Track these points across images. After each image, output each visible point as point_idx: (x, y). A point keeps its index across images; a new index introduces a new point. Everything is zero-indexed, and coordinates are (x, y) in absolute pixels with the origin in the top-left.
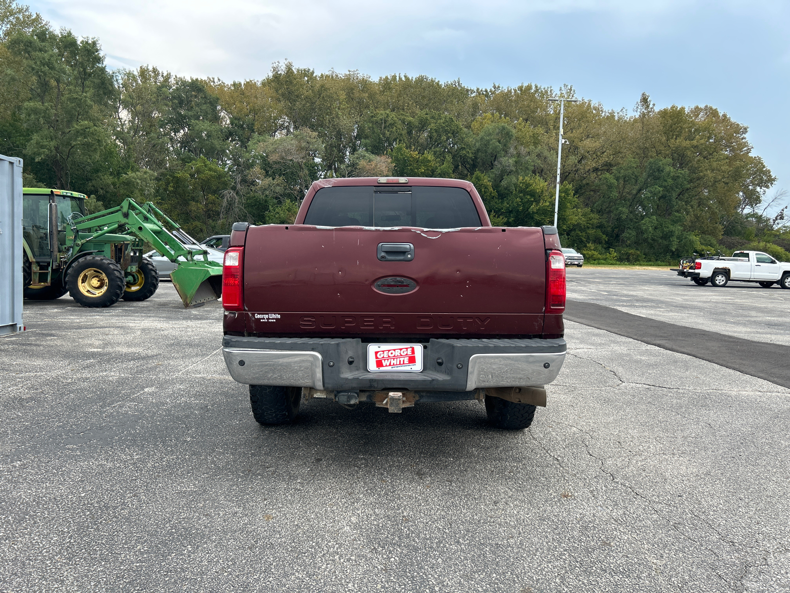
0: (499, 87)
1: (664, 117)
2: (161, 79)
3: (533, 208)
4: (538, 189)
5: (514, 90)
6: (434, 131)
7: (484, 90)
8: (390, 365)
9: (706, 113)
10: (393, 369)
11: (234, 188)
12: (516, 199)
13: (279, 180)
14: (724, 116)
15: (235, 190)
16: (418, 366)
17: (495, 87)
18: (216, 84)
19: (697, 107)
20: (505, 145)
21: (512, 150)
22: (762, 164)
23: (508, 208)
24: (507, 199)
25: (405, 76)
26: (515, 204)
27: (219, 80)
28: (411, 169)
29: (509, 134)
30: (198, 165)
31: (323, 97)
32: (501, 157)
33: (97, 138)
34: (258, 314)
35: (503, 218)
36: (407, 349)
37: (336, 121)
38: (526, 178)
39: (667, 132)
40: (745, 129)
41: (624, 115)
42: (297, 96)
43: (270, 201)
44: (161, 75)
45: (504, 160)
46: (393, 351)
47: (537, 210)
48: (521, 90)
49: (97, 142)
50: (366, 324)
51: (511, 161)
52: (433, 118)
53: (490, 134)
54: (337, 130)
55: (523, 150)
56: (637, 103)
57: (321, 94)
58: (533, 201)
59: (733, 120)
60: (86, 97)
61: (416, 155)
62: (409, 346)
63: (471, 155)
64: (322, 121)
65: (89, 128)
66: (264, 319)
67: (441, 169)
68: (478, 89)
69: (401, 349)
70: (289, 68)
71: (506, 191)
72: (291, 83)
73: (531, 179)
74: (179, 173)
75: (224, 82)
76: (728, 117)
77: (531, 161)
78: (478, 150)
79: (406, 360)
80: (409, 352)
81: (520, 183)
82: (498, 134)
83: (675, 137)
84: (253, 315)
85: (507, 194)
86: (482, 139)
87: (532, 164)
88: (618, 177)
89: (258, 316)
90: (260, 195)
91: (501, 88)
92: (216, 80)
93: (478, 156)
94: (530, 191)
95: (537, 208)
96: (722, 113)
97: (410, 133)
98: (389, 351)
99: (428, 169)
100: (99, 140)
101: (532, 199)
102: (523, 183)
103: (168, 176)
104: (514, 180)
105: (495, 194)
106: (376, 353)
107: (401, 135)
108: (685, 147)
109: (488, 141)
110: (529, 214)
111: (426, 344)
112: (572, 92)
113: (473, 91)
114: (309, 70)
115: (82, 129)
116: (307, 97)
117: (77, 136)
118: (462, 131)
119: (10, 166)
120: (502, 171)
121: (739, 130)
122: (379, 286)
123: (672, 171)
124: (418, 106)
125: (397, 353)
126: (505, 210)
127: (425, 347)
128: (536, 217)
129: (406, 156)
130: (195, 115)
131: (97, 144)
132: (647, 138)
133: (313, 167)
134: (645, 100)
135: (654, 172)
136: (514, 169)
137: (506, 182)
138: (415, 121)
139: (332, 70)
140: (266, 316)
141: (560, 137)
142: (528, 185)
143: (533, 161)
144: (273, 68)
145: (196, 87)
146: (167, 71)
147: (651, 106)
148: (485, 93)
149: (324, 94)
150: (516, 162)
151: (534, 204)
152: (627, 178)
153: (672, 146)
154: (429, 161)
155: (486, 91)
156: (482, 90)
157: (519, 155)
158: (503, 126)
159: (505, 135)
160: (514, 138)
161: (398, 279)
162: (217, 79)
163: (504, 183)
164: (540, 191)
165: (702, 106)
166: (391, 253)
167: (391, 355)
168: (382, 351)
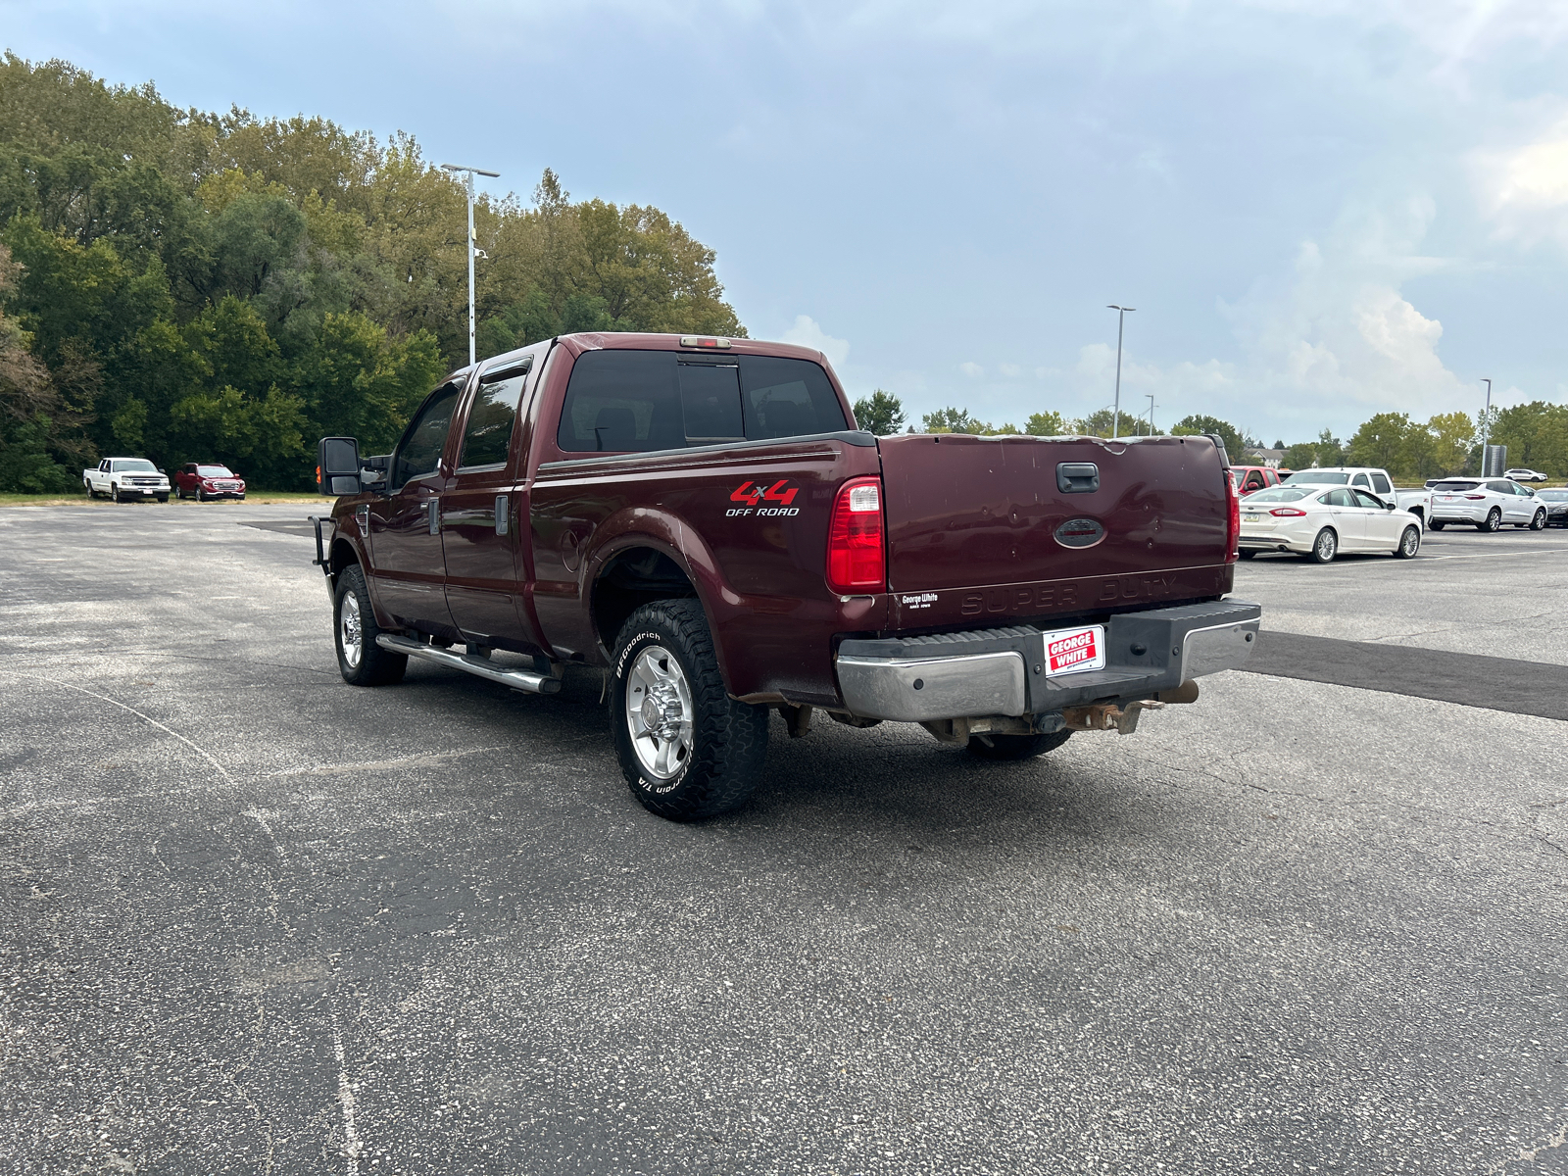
0: (246, 114)
1: (586, 219)
3: (362, 379)
4: (369, 340)
5: (281, 125)
6: (111, 195)
7: (208, 114)
8: (1066, 664)
9: (650, 220)
10: (1070, 669)
12: (323, 359)
14: (678, 227)
16: (1099, 661)
17: (236, 112)
19: (634, 208)
20: (286, 244)
21: (303, 255)
22: (734, 318)
23: (304, 379)
24: (301, 359)
25: (8, 56)
26: (323, 372)
28: (60, 279)
29: (293, 220)
32: (279, 267)
34: (908, 596)
35: (296, 399)
36: (1084, 634)
38: (341, 317)
39: (593, 247)
40: (712, 254)
41: (515, 207)
45: (287, 275)
46: (1068, 641)
47: (370, 384)
48: (299, 129)
50: (1043, 599)
51: (304, 279)
52: (100, 162)
53: (249, 216)
55: (328, 258)
56: (538, 186)
58: (360, 366)
59: (693, 237)
61: (73, 246)
62: (1087, 631)
63: (207, 258)
66: (914, 604)
67: (139, 284)
68: (193, 111)
69: (1077, 637)
71: (297, 342)
73: (350, 320)
76: (684, 230)
77: (345, 281)
78: (223, 249)
79: (1084, 652)
80: (1087, 640)
81: (330, 326)
82: (265, 218)
83: (606, 258)
84: (900, 597)
85: (299, 348)
86: (231, 224)
87: (351, 288)
88: (514, 326)
89: (906, 600)
91: (251, 117)
93: (224, 262)
94: (351, 345)
95: (371, 380)
96: (675, 223)
97: (43, 191)
98: (1064, 641)
99: (105, 282)
101: (358, 362)
102: (335, 327)
104: (313, 318)
105: (274, 346)
106: (1050, 646)
107: (23, 194)
108: (625, 278)
109: (247, 232)
110: (352, 390)
111: (1106, 624)
112: (415, 148)
113: (181, 116)
118: (180, 202)
120: (284, 298)
121: (703, 256)
122: (1061, 534)
123: (609, 320)
124: (55, 132)
125: (1073, 644)
126: (298, 381)
127: (1106, 629)
128: (368, 399)
129: (45, 247)
132: (561, 257)
134: (551, 184)
135: (579, 319)
136: (311, 295)
137: (296, 322)
138: (56, 165)
140: (918, 599)
141: (471, 244)
142: (347, 332)
143: (350, 283)
147: (562, 196)
148: (210, 121)
150: (314, 281)
151: (363, 371)
152: (531, 329)
153: (605, 274)
154: (108, 263)
155: (214, 118)
156: (203, 115)
157: (318, 268)
158: (278, 202)
159: (286, 224)
160: (305, 230)
161: (1084, 521)
163: (291, 324)
164: (374, 345)
165: (643, 207)
166: (1075, 479)
167: (1067, 648)
168: (1057, 643)
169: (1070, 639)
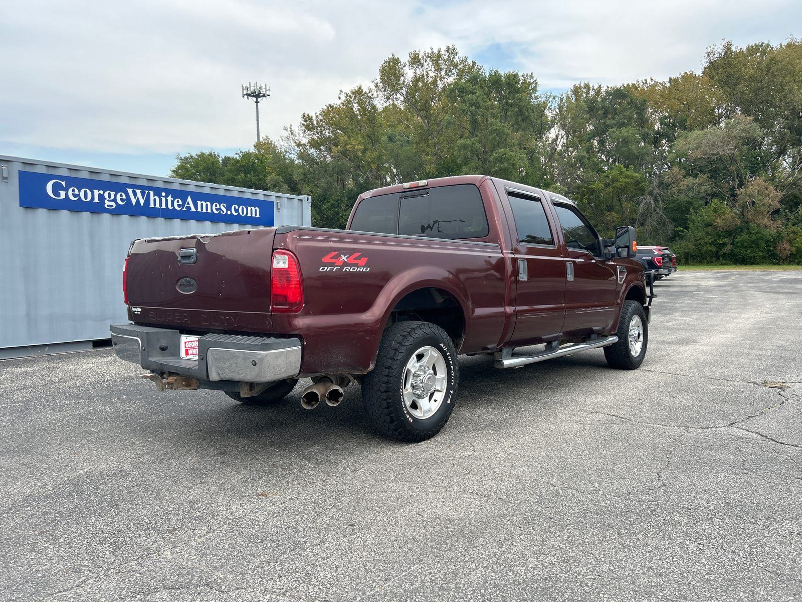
2: (592, 93)
10: (192, 358)
11: (651, 193)
13: (703, 177)
15: (652, 195)
18: (649, 85)
27: (652, 80)
30: (613, 174)
31: (773, 73)
33: (512, 162)
34: (134, 308)
37: (790, 97)
42: (738, 78)
43: (695, 203)
44: (591, 89)
49: (512, 166)
54: (791, 108)
57: (770, 68)
60: (504, 127)
64: (772, 101)
65: (505, 154)
66: (136, 311)
69: (196, 341)
70: (728, 48)
72: (730, 64)
74: (593, 184)
75: (657, 81)
90: (683, 198)
92: (649, 81)
98: (191, 342)
100: (513, 164)
103: (583, 189)
106: (186, 343)
114: (763, 43)
115: (499, 157)
116: (751, 77)
117: (496, 163)
119: (300, 202)
125: (195, 344)
130: (618, 123)
131: (512, 167)
133: (755, 158)
139: (790, 37)
144: (707, 53)
145: (620, 94)
146: (598, 84)
149: (774, 69)
161: (188, 280)
162: (650, 79)
166: (183, 257)
167: (193, 346)
168: (189, 342)
169: (194, 341)
